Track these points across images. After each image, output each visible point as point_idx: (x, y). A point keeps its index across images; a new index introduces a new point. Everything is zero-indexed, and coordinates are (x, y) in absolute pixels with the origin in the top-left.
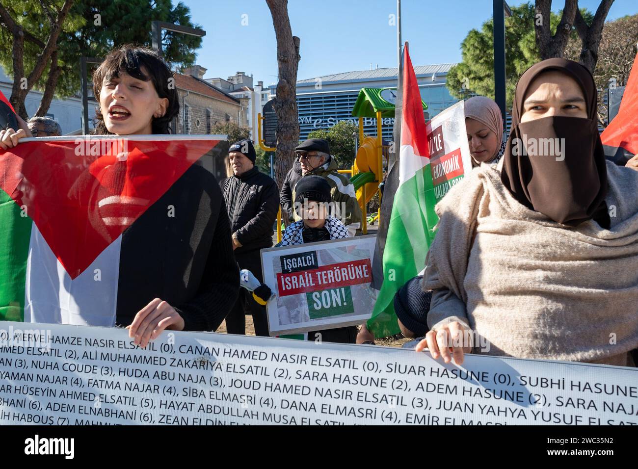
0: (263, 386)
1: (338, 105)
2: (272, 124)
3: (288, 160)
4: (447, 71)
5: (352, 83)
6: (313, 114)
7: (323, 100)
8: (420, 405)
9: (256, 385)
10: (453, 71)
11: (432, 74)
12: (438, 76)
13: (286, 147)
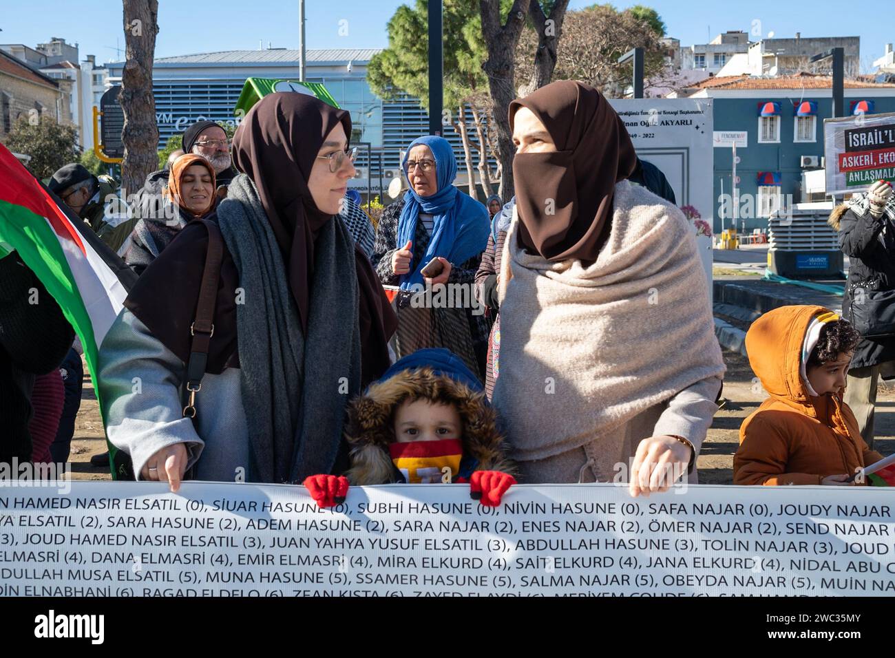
0: (68, 539)
1: (212, 98)
2: (114, 123)
3: (140, 177)
4: (369, 59)
5: (233, 67)
6: (174, 110)
7: (190, 90)
8: (252, 544)
9: (60, 539)
10: (376, 59)
11: (348, 62)
12: (356, 65)
13: (138, 158)
